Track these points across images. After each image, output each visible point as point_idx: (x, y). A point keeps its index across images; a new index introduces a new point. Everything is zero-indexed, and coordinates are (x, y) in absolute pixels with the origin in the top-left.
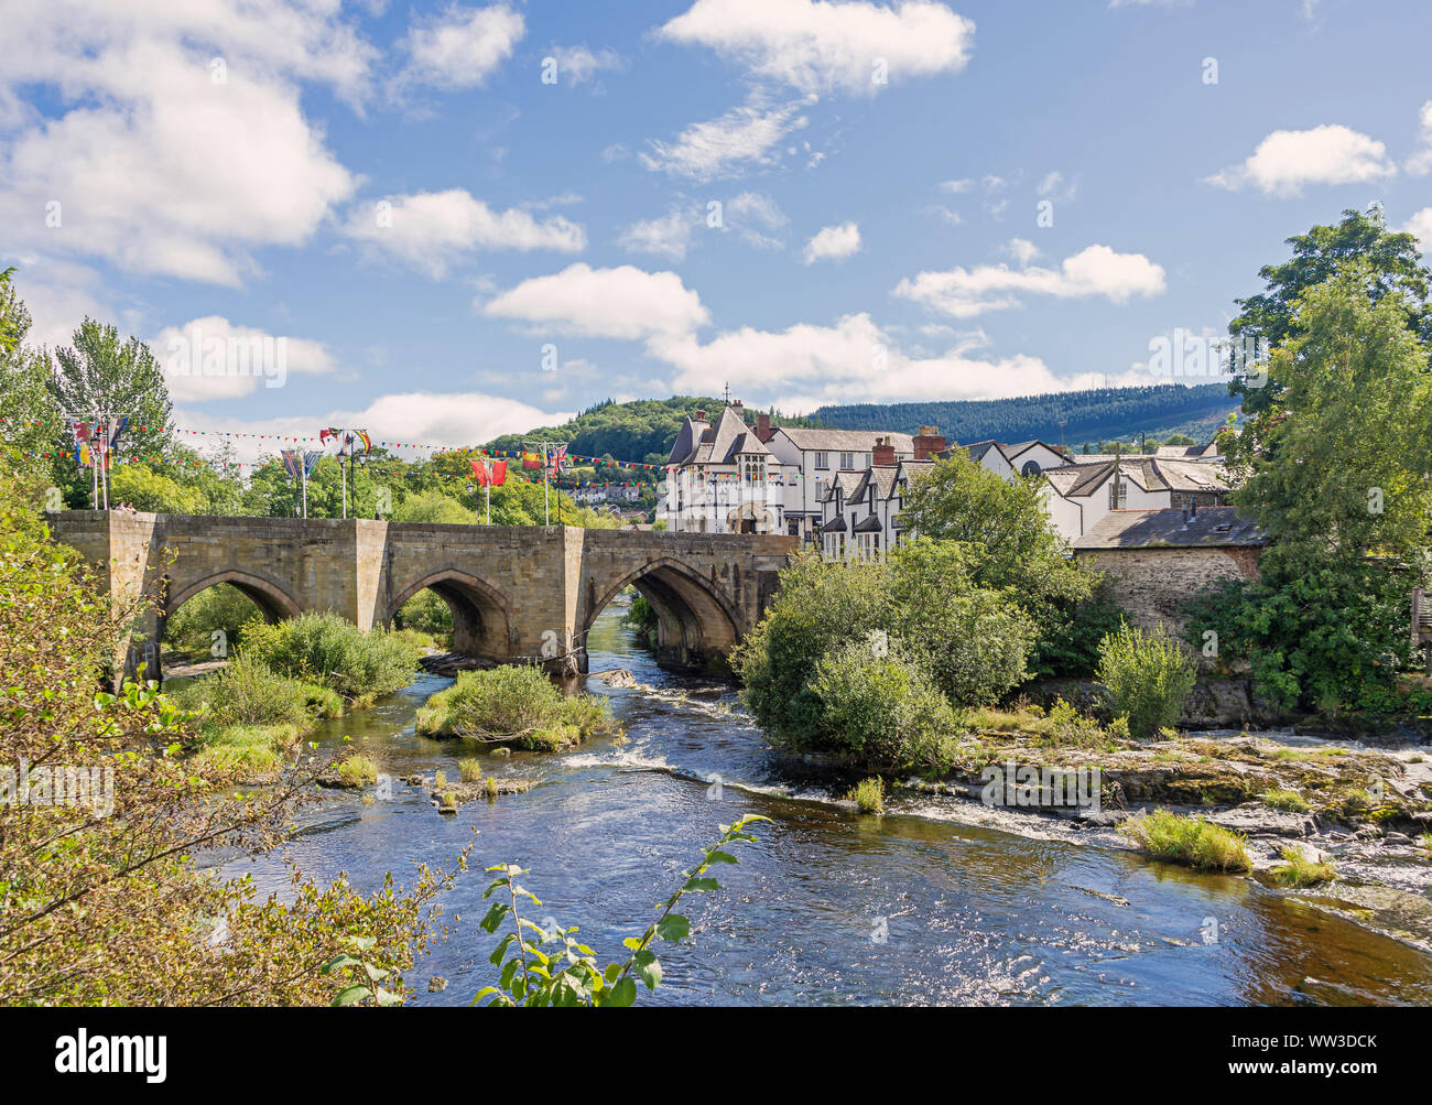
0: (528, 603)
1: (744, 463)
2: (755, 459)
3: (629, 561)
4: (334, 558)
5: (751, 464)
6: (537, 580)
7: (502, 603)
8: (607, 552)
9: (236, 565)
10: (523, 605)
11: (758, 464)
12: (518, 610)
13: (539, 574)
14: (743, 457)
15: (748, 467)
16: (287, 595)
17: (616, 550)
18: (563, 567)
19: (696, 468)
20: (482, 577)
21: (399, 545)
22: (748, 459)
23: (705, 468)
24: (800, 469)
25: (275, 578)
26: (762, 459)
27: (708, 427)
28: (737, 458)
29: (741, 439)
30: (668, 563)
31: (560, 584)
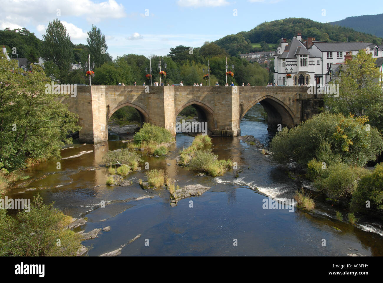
0: (220, 112)
1: (299, 58)
2: (304, 56)
3: (254, 97)
4: (158, 98)
5: (302, 58)
6: (223, 104)
7: (212, 112)
8: (247, 94)
9: (128, 101)
10: (218, 112)
11: (305, 58)
12: (216, 114)
13: (223, 102)
14: (299, 56)
15: (301, 59)
16: (144, 110)
17: (250, 93)
18: (231, 99)
19: (282, 60)
20: (204, 103)
21: (178, 93)
22: (301, 56)
23: (285, 60)
24: (321, 58)
25: (140, 105)
26: (306, 56)
27: (287, 44)
28: (297, 56)
29: (299, 49)
30: (269, 97)
31: (230, 106)
